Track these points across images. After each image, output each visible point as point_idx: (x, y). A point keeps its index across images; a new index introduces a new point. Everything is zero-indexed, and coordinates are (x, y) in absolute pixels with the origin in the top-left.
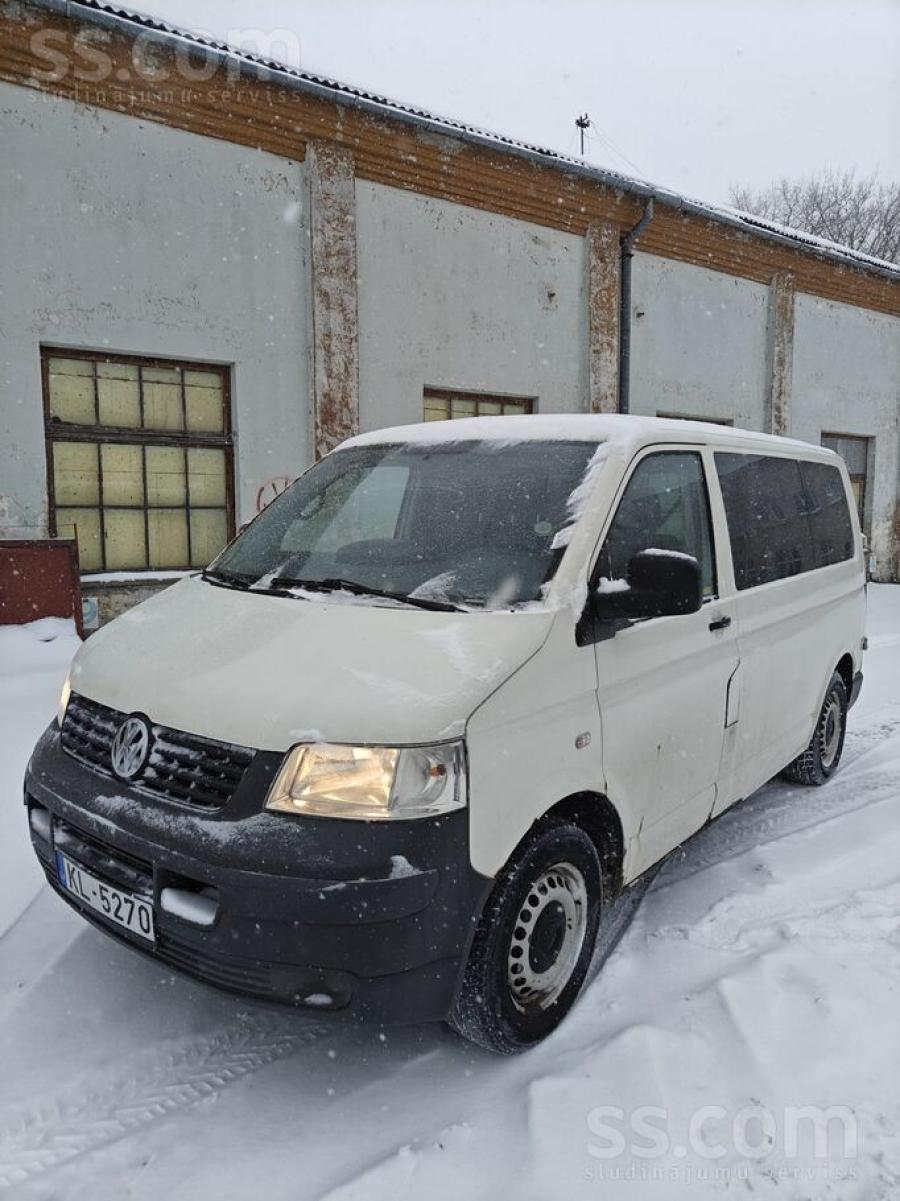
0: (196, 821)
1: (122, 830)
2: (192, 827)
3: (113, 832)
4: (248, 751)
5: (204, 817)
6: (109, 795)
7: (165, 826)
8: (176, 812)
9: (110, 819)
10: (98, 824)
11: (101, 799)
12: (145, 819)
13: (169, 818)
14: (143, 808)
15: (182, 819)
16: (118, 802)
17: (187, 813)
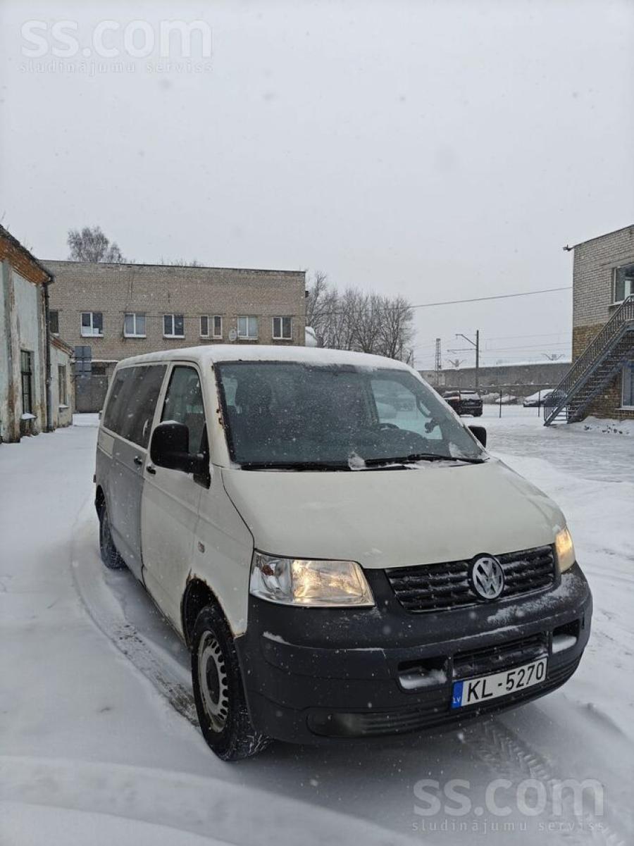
0: (550, 594)
1: (520, 626)
2: (552, 598)
3: (517, 630)
4: (546, 547)
5: (551, 591)
6: (493, 614)
7: (542, 606)
8: (538, 597)
9: (509, 625)
10: (503, 633)
11: (490, 618)
12: (529, 610)
13: (538, 601)
14: (521, 606)
15: (544, 598)
16: (503, 613)
17: (543, 594)
